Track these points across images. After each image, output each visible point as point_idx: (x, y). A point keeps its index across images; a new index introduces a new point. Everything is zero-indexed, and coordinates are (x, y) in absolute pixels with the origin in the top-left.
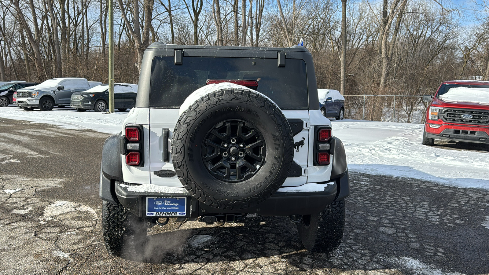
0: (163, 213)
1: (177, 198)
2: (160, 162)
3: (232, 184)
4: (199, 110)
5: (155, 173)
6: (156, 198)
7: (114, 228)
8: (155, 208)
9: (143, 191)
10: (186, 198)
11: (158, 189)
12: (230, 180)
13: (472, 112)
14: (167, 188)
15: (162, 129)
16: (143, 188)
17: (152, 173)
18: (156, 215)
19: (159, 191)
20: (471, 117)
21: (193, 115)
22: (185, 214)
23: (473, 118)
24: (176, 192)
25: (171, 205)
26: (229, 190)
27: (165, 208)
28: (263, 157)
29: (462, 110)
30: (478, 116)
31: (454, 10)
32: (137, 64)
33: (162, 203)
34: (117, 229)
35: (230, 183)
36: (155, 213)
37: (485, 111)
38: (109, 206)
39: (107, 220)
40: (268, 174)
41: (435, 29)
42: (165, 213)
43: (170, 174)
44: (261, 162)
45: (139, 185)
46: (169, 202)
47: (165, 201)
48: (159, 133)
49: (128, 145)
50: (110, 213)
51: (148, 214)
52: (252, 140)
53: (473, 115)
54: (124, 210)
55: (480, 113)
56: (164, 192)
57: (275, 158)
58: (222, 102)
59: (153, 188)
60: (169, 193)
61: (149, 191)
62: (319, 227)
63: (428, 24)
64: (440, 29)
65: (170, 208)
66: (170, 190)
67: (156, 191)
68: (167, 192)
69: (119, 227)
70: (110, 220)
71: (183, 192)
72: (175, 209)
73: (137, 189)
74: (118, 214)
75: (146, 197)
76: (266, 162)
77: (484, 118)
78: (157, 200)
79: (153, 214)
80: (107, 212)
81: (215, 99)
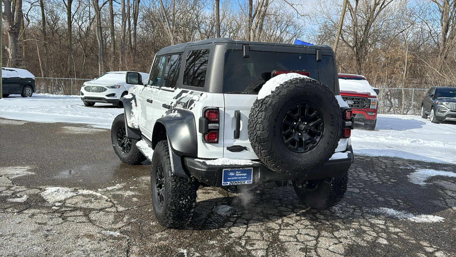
0: (235, 182)
1: (246, 168)
2: (232, 139)
3: (301, 154)
4: (282, 95)
5: (228, 149)
6: (230, 169)
7: (180, 197)
8: (228, 179)
9: (220, 164)
10: (252, 168)
11: (232, 162)
12: (298, 151)
13: (353, 99)
14: (239, 161)
15: (234, 111)
16: (219, 161)
17: (225, 149)
18: (230, 184)
19: (234, 164)
20: (352, 102)
21: (278, 99)
22: (251, 182)
23: (353, 104)
24: (247, 164)
25: (241, 175)
26: (299, 159)
27: (236, 178)
28: (322, 132)
29: (346, 97)
30: (358, 102)
31: (307, 15)
32: (8, 47)
33: (234, 174)
34: (183, 198)
35: (299, 154)
36: (229, 183)
37: (362, 98)
38: (175, 177)
39: (175, 190)
40: (326, 145)
41: (284, 30)
42: (236, 182)
43: (240, 149)
44: (320, 136)
45: (214, 159)
46: (240, 172)
47: (237, 172)
48: (232, 114)
49: (209, 125)
50: (177, 184)
51: (223, 184)
52: (314, 119)
53: (354, 101)
54: (188, 180)
55: (359, 99)
56: (237, 164)
57: (332, 132)
58: (299, 88)
59: (228, 161)
60: (242, 164)
61: (225, 164)
62: (332, 185)
63: (277, 25)
64: (287, 30)
65: (240, 178)
66: (242, 162)
67: (231, 164)
68: (239, 164)
69: (184, 196)
70: (177, 190)
71: (252, 164)
72: (244, 178)
73: (215, 163)
74: (184, 184)
75: (222, 169)
76: (324, 136)
77: (362, 103)
78: (231, 171)
79: (227, 184)
80: (174, 183)
81: (293, 86)
